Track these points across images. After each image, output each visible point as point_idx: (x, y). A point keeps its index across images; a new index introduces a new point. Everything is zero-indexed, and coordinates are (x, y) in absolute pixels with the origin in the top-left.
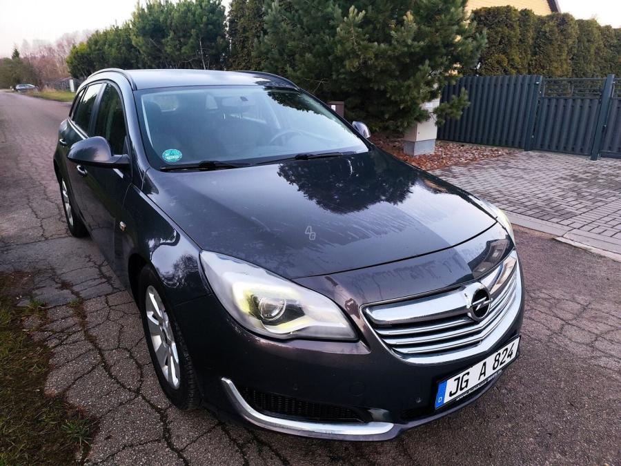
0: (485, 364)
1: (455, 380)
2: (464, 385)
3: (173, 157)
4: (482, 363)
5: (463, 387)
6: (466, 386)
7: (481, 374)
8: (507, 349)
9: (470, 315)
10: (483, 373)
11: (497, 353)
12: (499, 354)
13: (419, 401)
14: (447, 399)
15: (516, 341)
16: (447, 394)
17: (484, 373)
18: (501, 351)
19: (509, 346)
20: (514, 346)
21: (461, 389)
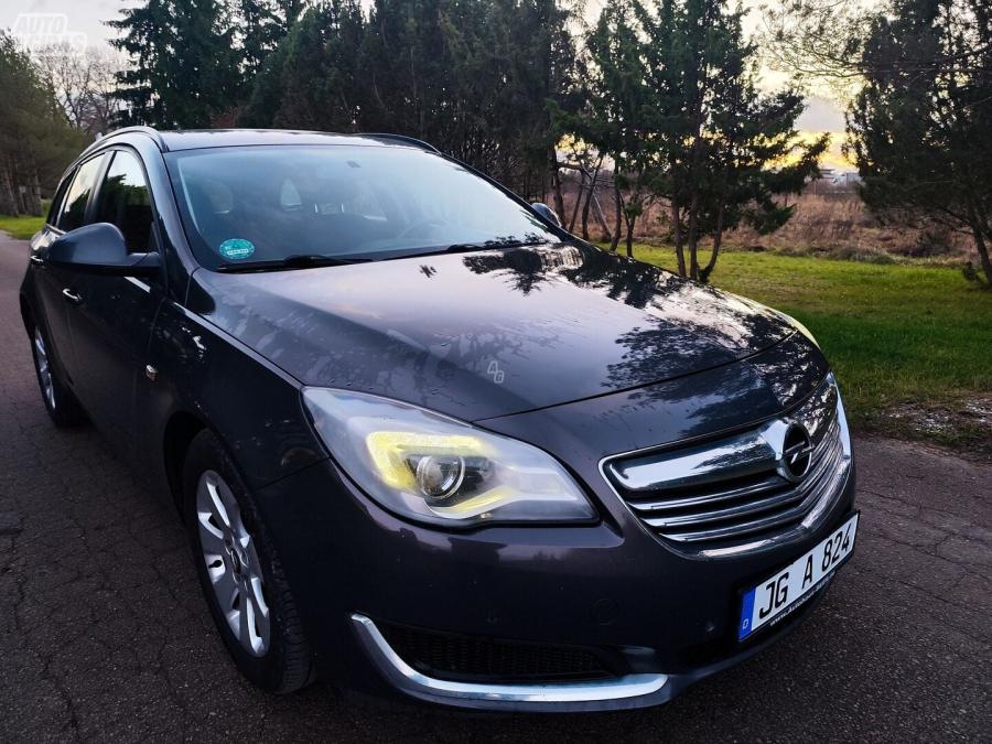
0: (810, 559)
1: (768, 588)
2: (781, 596)
3: (239, 251)
4: (806, 557)
5: (780, 600)
6: (784, 600)
7: (806, 578)
8: (840, 535)
9: (781, 471)
10: (808, 577)
11: (827, 541)
12: (830, 542)
13: (711, 629)
14: (757, 623)
15: (854, 520)
16: (756, 613)
17: (810, 576)
18: (833, 537)
19: (843, 529)
20: (850, 528)
21: (778, 605)
